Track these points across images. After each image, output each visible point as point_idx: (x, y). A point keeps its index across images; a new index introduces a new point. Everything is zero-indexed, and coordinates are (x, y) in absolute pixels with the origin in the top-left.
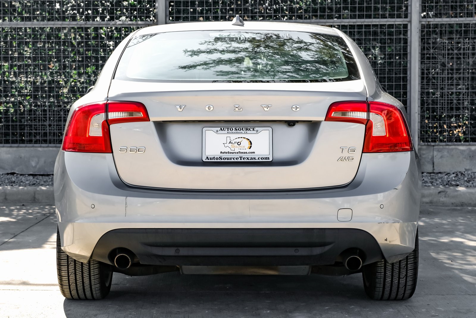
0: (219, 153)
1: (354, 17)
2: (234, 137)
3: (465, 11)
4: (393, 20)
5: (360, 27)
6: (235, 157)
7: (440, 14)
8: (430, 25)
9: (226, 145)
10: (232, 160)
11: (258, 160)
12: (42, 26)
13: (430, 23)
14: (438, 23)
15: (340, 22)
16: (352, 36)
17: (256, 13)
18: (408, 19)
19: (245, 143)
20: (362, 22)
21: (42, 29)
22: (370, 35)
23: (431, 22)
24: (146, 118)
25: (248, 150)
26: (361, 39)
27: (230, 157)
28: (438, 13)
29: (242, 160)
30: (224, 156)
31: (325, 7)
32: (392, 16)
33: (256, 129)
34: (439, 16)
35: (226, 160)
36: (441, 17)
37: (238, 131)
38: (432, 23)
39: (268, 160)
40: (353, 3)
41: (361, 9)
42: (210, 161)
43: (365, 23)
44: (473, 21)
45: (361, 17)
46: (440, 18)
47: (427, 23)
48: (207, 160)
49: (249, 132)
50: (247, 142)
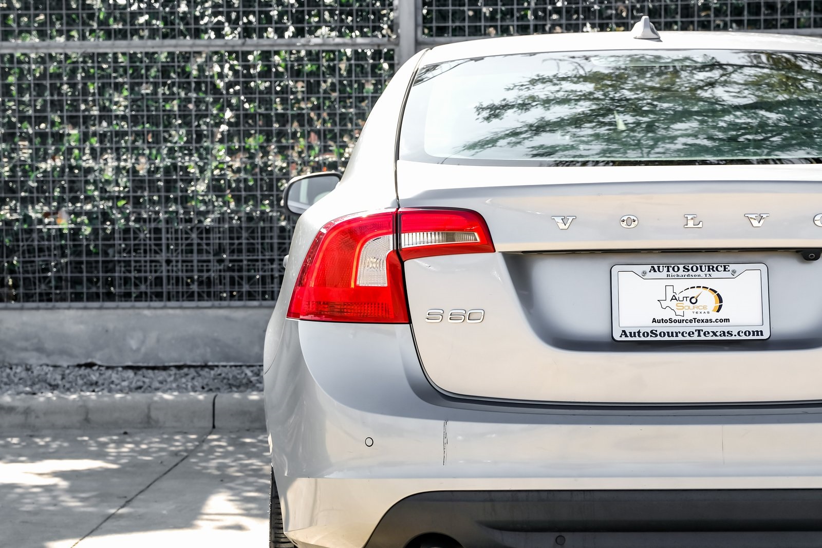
0: (650, 323)
2: (681, 285)
6: (684, 331)
9: (664, 304)
10: (680, 338)
11: (738, 338)
12: (151, 50)
17: (610, 17)
19: (708, 300)
21: (150, 55)
24: (487, 245)
25: (714, 316)
27: (674, 330)
29: (703, 338)
30: (660, 328)
31: (760, 3)
33: (731, 267)
35: (666, 338)
37: (691, 272)
39: (760, 337)
42: (629, 339)
48: (624, 338)
49: (714, 274)
50: (712, 297)
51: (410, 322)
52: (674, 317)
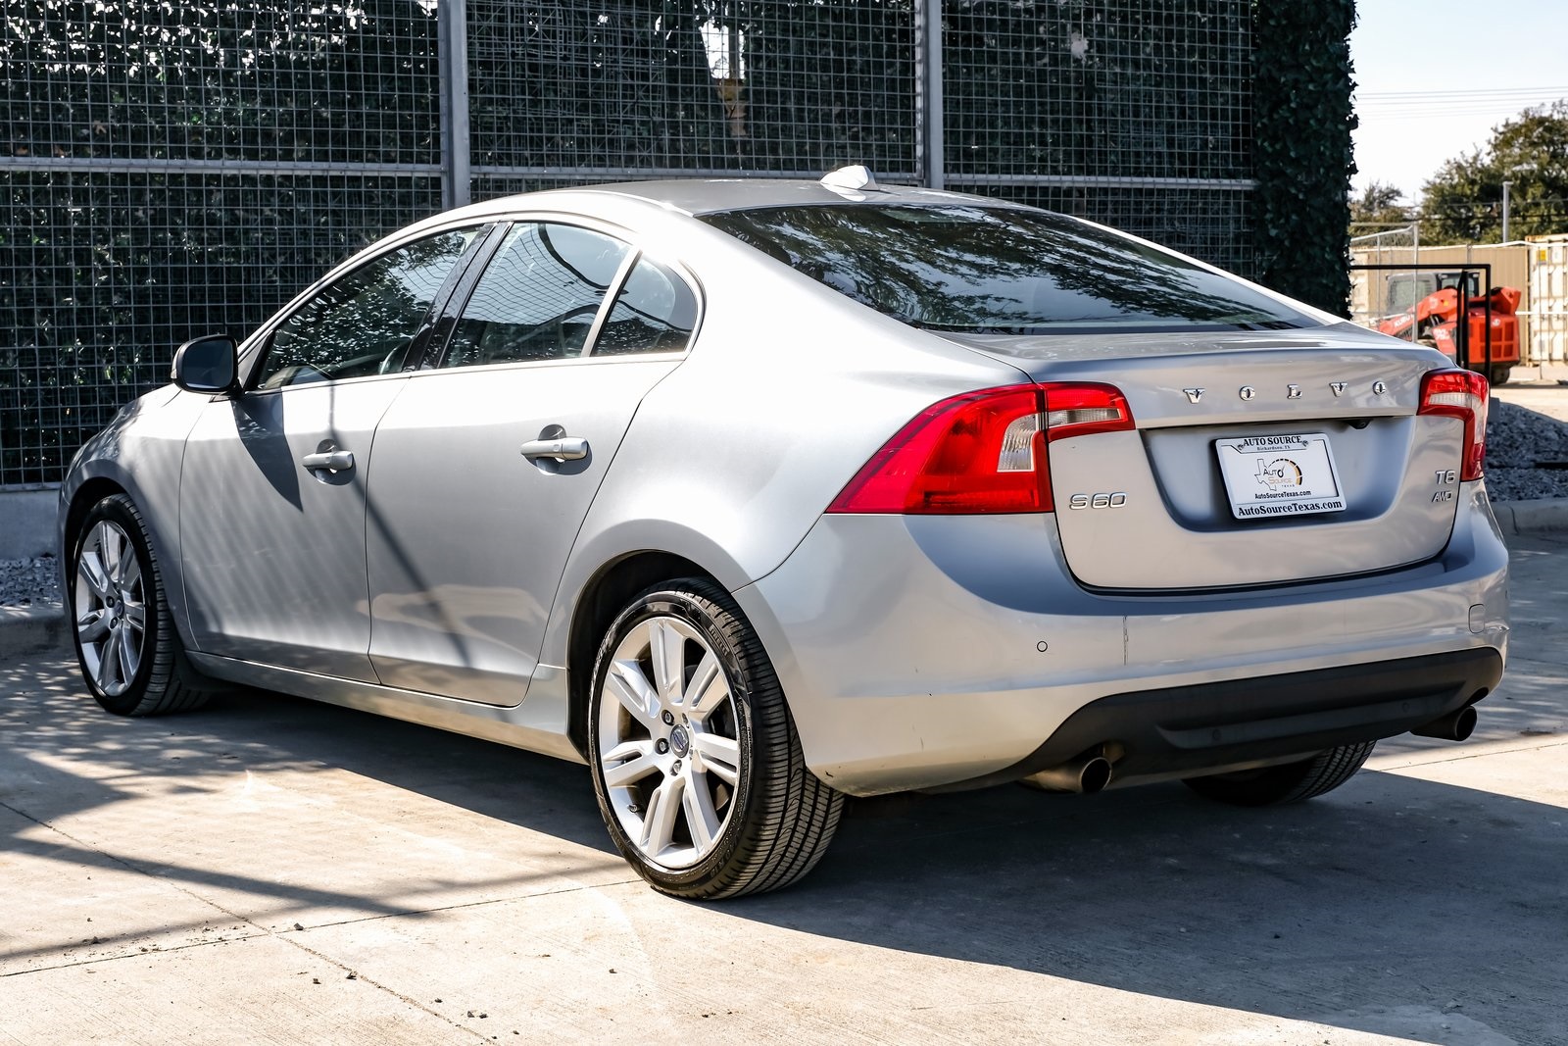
1: (323, 157)
2: (1269, 457)
3: (558, 151)
4: (410, 166)
5: (337, 181)
6: (1284, 506)
7: (509, 156)
8: (488, 181)
9: (1261, 478)
10: (1283, 513)
11: (1324, 510)
13: (487, 177)
14: (504, 177)
15: (292, 167)
16: (320, 204)
17: (86, 138)
18: (442, 167)
19: (1290, 472)
20: (341, 171)
22: (360, 202)
23: (489, 173)
24: (1128, 424)
25: (1298, 489)
26: (340, 210)
27: (1282, 505)
28: (503, 154)
29: (1299, 512)
30: (1268, 504)
31: (257, 129)
32: (406, 158)
33: (1303, 438)
34: (505, 161)
35: (1273, 514)
36: (509, 164)
37: (1274, 445)
38: (491, 177)
39: (1339, 509)
40: (318, 123)
41: (339, 139)
42: (1246, 517)
43: (349, 174)
44: (574, 175)
45: (340, 157)
46: (507, 165)
47: (482, 177)
48: (1242, 517)
49: (1291, 445)
50: (1293, 468)
51: (1054, 511)
52: (1270, 492)
